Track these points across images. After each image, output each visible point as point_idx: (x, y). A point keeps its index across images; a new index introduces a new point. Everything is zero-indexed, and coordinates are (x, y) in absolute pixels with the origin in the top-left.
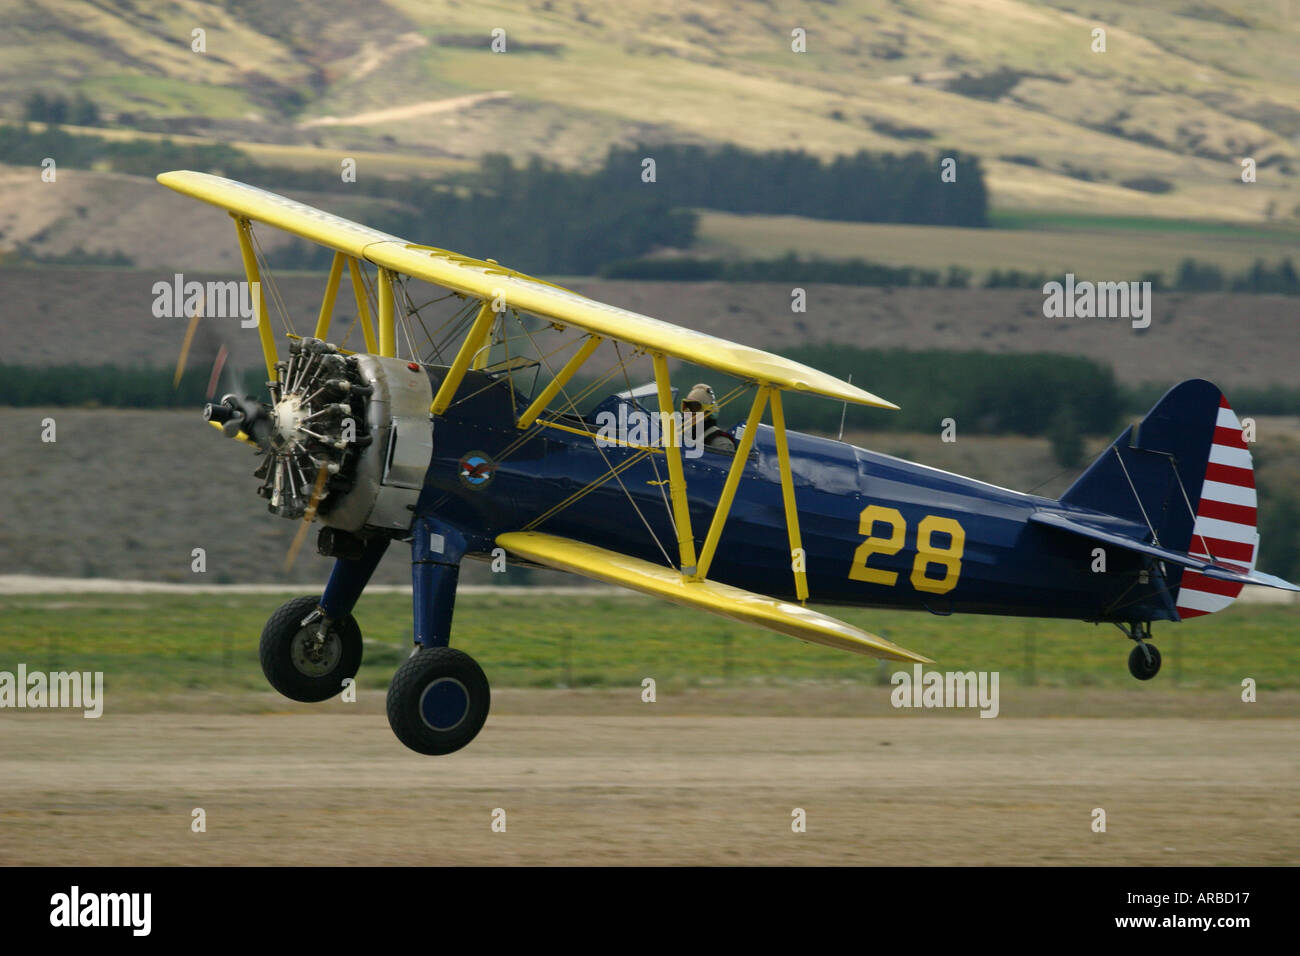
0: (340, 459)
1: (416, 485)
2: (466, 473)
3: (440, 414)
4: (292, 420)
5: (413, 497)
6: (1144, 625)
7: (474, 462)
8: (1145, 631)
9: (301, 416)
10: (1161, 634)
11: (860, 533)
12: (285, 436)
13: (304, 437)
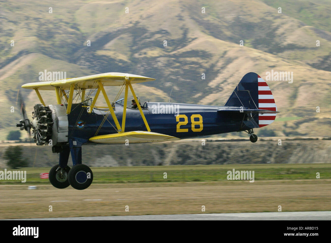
0: (47, 128)
1: (66, 131)
2: (78, 126)
3: (69, 113)
4: (36, 123)
5: (67, 134)
6: (251, 129)
7: (80, 123)
8: (252, 131)
9: (37, 121)
10: (256, 131)
11: (177, 121)
12: (35, 127)
13: (39, 126)
